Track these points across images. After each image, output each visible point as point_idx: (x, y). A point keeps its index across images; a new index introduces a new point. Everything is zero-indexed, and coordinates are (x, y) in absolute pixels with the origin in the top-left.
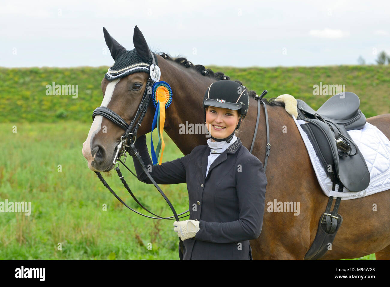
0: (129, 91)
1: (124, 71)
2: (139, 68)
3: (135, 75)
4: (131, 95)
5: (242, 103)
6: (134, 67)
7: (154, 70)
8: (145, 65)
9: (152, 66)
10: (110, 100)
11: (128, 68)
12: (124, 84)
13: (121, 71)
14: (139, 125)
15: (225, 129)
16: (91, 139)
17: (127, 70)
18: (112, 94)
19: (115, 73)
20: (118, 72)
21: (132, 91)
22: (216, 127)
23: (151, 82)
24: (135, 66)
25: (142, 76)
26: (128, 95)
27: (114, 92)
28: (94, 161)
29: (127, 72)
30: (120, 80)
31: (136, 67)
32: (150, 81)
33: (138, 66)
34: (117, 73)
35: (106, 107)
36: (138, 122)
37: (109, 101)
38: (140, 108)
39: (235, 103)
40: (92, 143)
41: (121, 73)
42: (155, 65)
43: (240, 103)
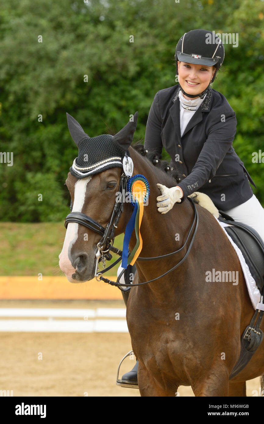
0: (103, 191)
1: (95, 168)
2: (111, 163)
3: (108, 172)
4: (105, 195)
5: (218, 57)
6: (106, 163)
7: (127, 163)
8: (117, 159)
9: (125, 159)
10: (84, 203)
11: (99, 164)
12: (97, 182)
13: (91, 167)
14: (115, 228)
15: (199, 85)
16: (69, 251)
17: (98, 166)
18: (85, 196)
19: (85, 170)
20: (89, 169)
21: (106, 191)
22: (189, 82)
23: (124, 178)
24: (106, 161)
25: (115, 172)
26: (103, 195)
27: (86, 194)
28: (75, 274)
29: (99, 168)
30: (91, 178)
31: (108, 162)
32: (124, 176)
33: (110, 161)
34: (87, 170)
35: (81, 212)
36: (114, 224)
37: (83, 205)
38: (115, 209)
39: (211, 58)
40: (70, 255)
41: (91, 170)
42: (127, 157)
43: (216, 57)
